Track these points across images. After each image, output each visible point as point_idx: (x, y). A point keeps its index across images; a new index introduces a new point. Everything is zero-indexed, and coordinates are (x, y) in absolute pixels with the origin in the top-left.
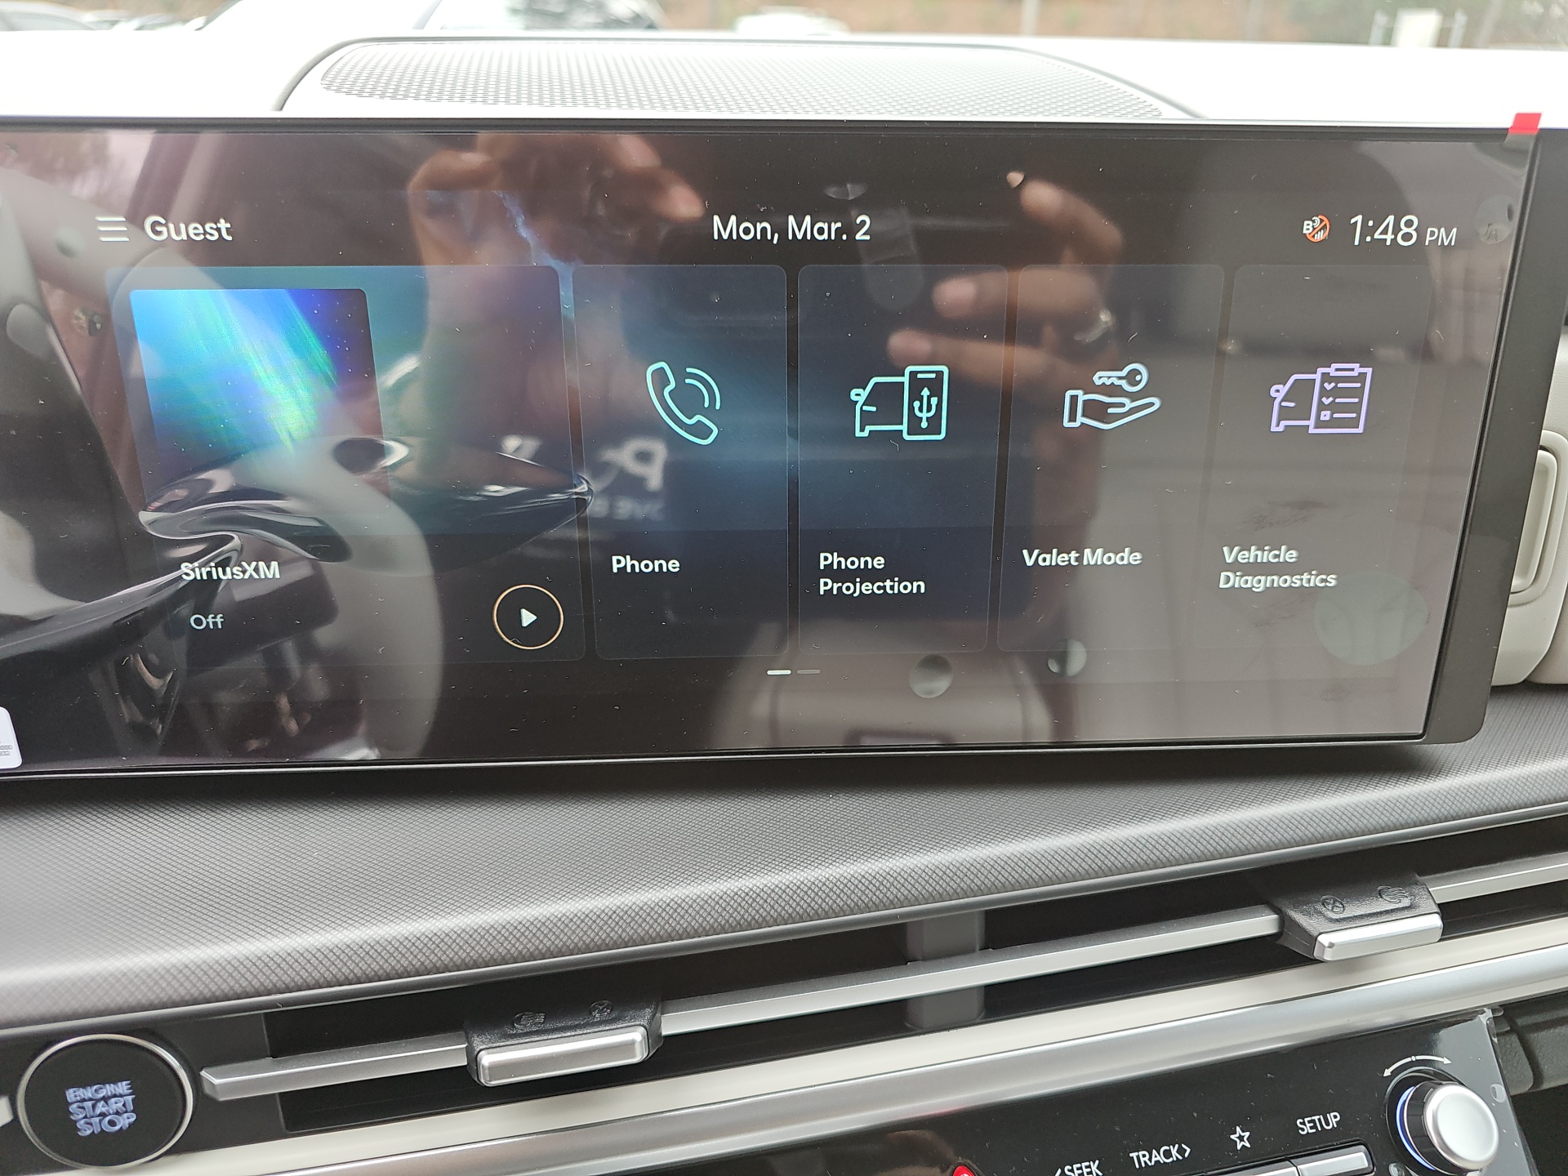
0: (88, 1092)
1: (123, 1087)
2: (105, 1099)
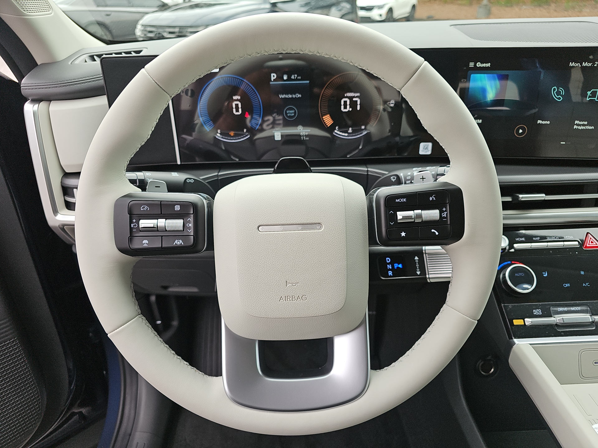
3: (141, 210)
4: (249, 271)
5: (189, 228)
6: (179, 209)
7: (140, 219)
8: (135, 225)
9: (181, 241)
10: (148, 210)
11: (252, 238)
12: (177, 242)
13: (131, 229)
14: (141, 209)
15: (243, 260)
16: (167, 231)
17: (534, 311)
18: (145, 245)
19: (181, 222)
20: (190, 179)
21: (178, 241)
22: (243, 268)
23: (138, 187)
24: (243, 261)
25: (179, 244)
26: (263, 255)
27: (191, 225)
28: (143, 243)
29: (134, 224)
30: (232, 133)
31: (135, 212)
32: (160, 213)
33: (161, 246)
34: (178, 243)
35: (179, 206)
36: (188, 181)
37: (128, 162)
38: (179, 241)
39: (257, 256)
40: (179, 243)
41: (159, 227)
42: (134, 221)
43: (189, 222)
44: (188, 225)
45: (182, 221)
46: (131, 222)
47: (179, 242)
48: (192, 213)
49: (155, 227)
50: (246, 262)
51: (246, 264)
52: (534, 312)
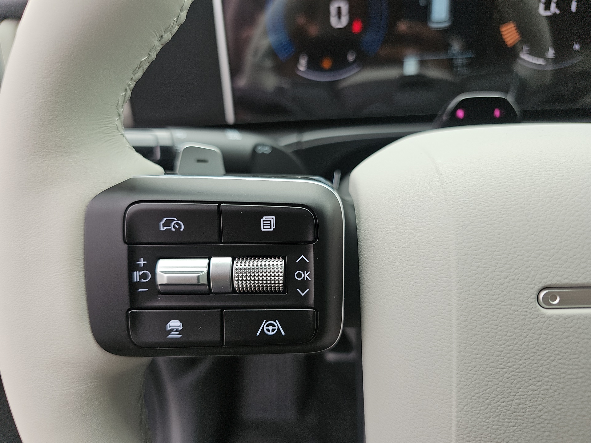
3: (162, 229)
4: (498, 432)
5: (304, 284)
6: (273, 227)
7: (160, 258)
8: (144, 276)
9: (277, 324)
10: (182, 230)
11: (515, 329)
12: (265, 328)
13: (133, 286)
14: (158, 227)
15: (479, 397)
16: (235, 292)
18: (174, 335)
19: (279, 266)
20: (263, 145)
21: (268, 325)
22: (479, 420)
23: (159, 163)
24: (481, 400)
25: (271, 333)
26: (550, 384)
27: (306, 275)
28: (169, 328)
29: (141, 273)
30: (327, 64)
31: (144, 235)
32: (216, 239)
33: (219, 339)
34: (268, 330)
35: (273, 219)
36: (260, 150)
37: (126, 90)
38: (274, 325)
39: (531, 387)
40: (273, 330)
41: (215, 280)
42: (142, 262)
43: (304, 267)
44: (299, 275)
45: (279, 263)
46: (132, 267)
47: (271, 328)
48: (311, 239)
49: (201, 282)
50: (489, 404)
51: (487, 411)
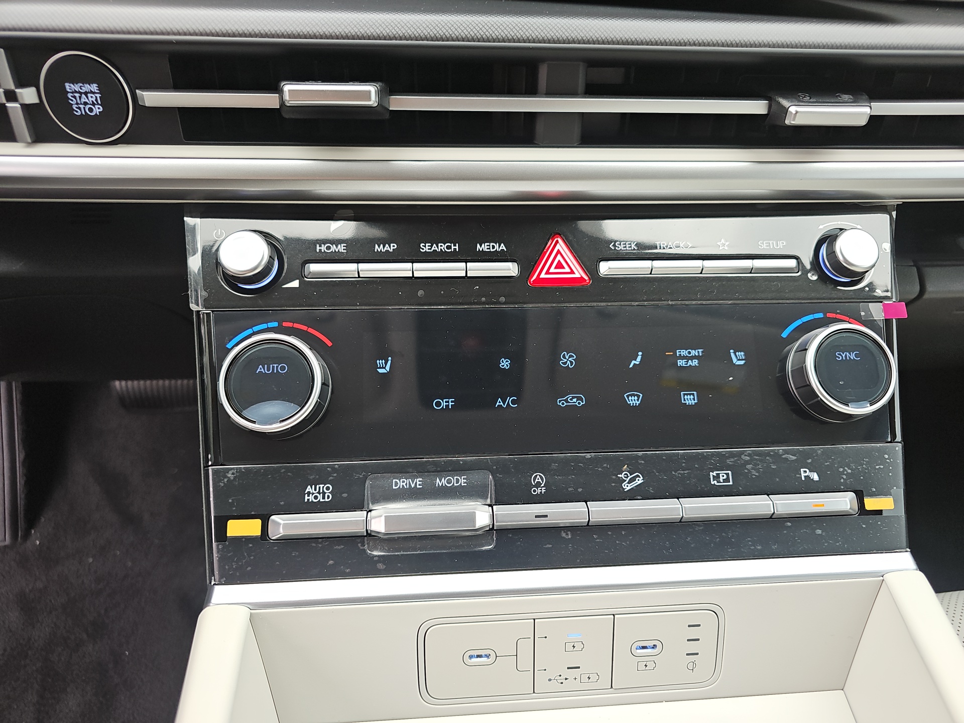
0: (76, 87)
1: (94, 87)
2: (86, 93)
17: (309, 489)
52: (309, 493)
